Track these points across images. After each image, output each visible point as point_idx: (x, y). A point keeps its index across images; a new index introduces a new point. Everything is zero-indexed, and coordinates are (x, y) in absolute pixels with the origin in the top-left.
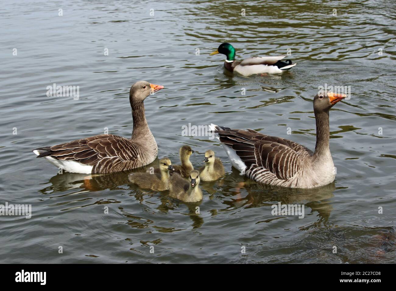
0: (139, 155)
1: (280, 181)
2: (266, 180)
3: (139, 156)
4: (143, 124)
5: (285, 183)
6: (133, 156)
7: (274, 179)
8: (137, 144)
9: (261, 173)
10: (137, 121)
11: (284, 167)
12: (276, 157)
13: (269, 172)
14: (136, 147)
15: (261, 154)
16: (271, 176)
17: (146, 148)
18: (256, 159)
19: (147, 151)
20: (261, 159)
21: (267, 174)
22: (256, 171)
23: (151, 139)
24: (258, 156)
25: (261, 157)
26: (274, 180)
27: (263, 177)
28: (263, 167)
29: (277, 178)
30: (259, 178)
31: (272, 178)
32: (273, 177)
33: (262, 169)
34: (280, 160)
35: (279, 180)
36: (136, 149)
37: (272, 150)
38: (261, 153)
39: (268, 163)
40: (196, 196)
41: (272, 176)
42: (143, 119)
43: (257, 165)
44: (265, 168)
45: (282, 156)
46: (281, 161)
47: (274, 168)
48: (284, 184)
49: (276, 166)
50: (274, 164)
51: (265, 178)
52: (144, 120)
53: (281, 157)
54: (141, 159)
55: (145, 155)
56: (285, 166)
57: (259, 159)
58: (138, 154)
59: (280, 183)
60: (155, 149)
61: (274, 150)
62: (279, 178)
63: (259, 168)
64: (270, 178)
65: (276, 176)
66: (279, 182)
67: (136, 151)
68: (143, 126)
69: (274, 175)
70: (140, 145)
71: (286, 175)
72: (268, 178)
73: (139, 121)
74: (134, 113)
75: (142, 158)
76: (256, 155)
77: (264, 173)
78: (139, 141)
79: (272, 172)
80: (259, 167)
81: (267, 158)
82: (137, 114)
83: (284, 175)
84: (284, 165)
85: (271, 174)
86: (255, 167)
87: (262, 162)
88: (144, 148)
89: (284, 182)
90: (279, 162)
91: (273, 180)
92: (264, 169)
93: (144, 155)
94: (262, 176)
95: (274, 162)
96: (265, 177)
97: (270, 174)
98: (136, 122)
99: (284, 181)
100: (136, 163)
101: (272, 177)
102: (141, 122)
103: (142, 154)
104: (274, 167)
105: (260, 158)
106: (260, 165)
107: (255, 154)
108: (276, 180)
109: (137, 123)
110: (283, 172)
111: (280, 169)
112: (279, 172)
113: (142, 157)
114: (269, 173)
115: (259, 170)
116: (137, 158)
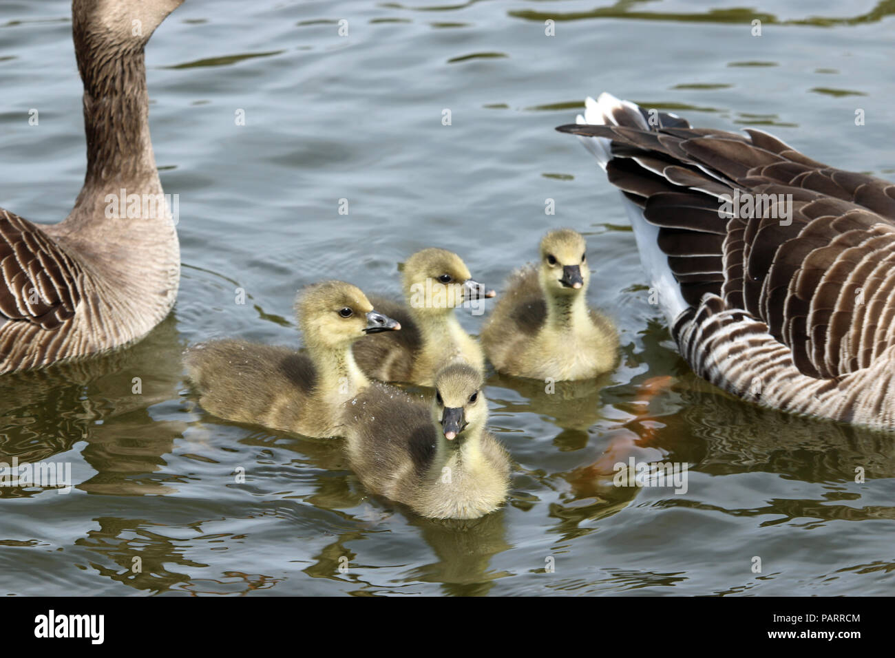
0: (82, 304)
1: (806, 386)
2: (746, 375)
3: (80, 308)
4: (135, 171)
5: (825, 395)
6: (56, 303)
7: (780, 371)
8: (81, 248)
9: (732, 337)
10: (109, 152)
11: (832, 318)
12: (808, 264)
13: (767, 336)
14: (72, 265)
15: (748, 249)
16: (769, 355)
17: (120, 275)
18: (725, 273)
19: (122, 285)
20: (746, 270)
21: (753, 343)
22: (713, 328)
23: (157, 243)
24: (735, 259)
25: (745, 262)
26: (779, 376)
27: (737, 356)
28: (746, 311)
29: (793, 369)
30: (721, 360)
31: (772, 366)
32: (778, 360)
33: (738, 318)
34: (822, 282)
35: (802, 377)
36: (73, 274)
37: (801, 233)
38: (750, 243)
39: (769, 293)
40: (471, 488)
41: (773, 357)
42: (135, 148)
43: (723, 299)
44: (755, 314)
45: (838, 260)
46: (824, 286)
47: (789, 317)
48: (823, 401)
49: (799, 308)
50: (793, 298)
51: (740, 366)
52: (142, 149)
53: (832, 268)
54: (90, 324)
55: (110, 308)
56: (839, 314)
57: (735, 272)
58: (77, 298)
59: (802, 397)
60: (165, 293)
61: (809, 234)
62: (805, 367)
63: (728, 314)
64: (762, 366)
65: (791, 356)
66: (798, 391)
67: (71, 280)
68: (133, 177)
69: (785, 353)
70: (94, 258)
71: (836, 359)
72: (755, 366)
73: (117, 151)
74: (94, 110)
75: (94, 318)
76: (728, 251)
77: (740, 341)
78: (97, 238)
79: (778, 338)
80: (729, 308)
81: (771, 270)
82: (111, 118)
83: (827, 356)
84: (837, 309)
85: (772, 347)
86: (715, 306)
87: (749, 284)
88: (107, 276)
89: (821, 391)
90: (818, 289)
91: (773, 375)
92: (748, 322)
93: (103, 307)
94: (733, 351)
95: (793, 290)
96: (741, 359)
97: (765, 347)
98: (102, 159)
99: (822, 383)
100: (61, 341)
101: (771, 362)
102: (125, 162)
103: (96, 300)
104: (789, 311)
105: (741, 267)
106: (735, 301)
107: (724, 247)
108: (791, 376)
109: (109, 162)
110: (824, 342)
111: (813, 324)
112: (809, 338)
113: (95, 311)
114: (762, 342)
115: (726, 323)
116: (70, 315)
